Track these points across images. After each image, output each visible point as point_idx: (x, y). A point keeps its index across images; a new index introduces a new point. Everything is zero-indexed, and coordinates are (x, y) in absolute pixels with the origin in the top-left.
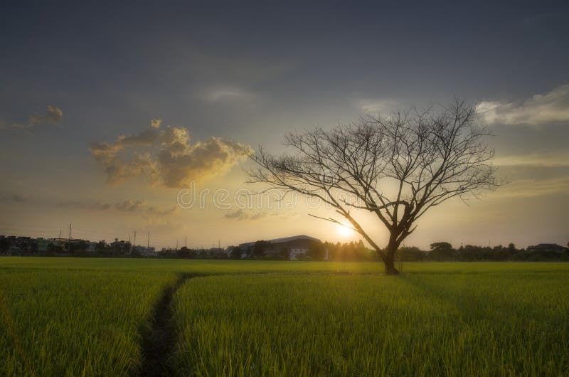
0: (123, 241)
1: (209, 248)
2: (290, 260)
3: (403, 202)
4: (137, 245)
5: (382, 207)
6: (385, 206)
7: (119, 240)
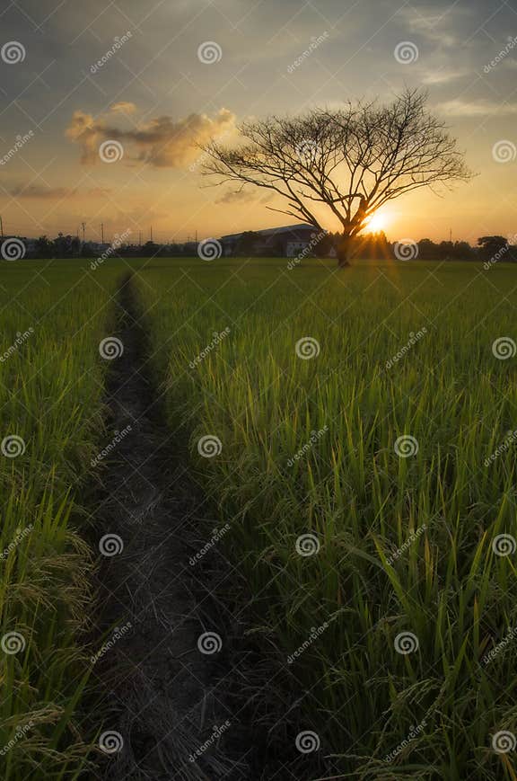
0: (69, 237)
1: (183, 243)
2: (286, 256)
3: (360, 195)
4: (87, 241)
5: (337, 200)
6: (341, 199)
7: (64, 236)
